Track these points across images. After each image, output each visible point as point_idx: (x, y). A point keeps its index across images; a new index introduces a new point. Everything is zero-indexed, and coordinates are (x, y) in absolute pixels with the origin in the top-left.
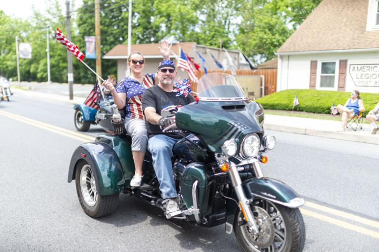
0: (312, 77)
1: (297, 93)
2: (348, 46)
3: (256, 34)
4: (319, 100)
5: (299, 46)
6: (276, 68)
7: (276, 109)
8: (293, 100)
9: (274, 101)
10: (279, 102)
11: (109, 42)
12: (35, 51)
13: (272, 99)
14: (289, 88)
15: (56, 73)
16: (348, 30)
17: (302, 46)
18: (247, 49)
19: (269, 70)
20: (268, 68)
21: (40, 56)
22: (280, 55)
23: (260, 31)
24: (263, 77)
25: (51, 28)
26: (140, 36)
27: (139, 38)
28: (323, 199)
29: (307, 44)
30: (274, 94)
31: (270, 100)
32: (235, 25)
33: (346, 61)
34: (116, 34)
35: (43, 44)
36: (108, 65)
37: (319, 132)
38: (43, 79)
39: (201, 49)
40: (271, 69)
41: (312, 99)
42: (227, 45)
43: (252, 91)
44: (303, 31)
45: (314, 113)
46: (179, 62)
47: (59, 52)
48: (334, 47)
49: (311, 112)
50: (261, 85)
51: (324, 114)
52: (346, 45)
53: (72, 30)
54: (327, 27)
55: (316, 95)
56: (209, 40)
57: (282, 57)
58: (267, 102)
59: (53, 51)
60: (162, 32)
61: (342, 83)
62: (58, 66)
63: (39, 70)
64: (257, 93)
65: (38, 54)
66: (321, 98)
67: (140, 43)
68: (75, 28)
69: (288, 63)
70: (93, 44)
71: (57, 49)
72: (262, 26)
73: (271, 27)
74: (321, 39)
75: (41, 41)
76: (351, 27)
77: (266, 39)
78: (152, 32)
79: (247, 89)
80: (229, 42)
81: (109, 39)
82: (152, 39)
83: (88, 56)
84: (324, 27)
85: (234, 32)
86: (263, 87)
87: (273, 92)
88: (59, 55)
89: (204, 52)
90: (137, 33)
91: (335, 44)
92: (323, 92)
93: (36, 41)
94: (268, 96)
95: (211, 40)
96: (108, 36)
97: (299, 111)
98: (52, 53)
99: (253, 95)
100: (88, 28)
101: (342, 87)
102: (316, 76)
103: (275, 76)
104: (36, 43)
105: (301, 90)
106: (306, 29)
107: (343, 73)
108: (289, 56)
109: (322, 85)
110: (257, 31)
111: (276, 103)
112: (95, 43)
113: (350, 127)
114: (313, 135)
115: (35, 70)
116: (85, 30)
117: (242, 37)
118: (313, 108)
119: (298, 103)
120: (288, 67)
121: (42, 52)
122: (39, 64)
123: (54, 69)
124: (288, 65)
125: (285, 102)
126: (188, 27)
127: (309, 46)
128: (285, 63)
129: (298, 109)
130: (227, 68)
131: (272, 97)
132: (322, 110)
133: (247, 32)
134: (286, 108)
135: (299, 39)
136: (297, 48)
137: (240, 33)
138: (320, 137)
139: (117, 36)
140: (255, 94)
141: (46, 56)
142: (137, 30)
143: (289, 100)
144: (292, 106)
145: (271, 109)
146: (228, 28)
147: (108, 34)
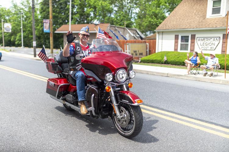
0: (176, 44)
1: (166, 53)
2: (196, 26)
3: (147, 19)
4: (178, 57)
5: (168, 26)
6: (156, 39)
7: (154, 63)
8: (164, 57)
9: (153, 58)
10: (156, 59)
11: (59, 23)
12: (14, 28)
13: (152, 57)
14: (162, 51)
15: (27, 41)
16: (196, 17)
17: (170, 26)
18: (142, 28)
19: (152, 40)
20: (151, 39)
21: (17, 31)
22: (158, 32)
23: (149, 17)
24: (148, 44)
25: (24, 14)
26: (78, 19)
27: (77, 21)
28: (162, 107)
29: (173, 25)
30: (154, 54)
31: (151, 57)
32: (135, 14)
33: (195, 35)
34: (63, 18)
35: (19, 24)
36: (58, 37)
37: (175, 75)
38: (19, 45)
39: (113, 28)
40: (152, 39)
41: (174, 57)
42: (130, 26)
43: (141, 53)
44: (171, 18)
45: (176, 65)
46: (98, 35)
47: (28, 29)
48: (188, 27)
49: (174, 65)
50: (147, 49)
51: (181, 66)
52: (195, 26)
53: (37, 15)
54: (184, 15)
55: (177, 55)
56: (119, 22)
57: (159, 33)
58: (149, 59)
59: (25, 28)
60: (91, 17)
61: (192, 48)
62: (28, 37)
63: (16, 39)
64: (144, 54)
65: (16, 30)
66: (179, 57)
67: (78, 23)
68: (38, 14)
69: (162, 36)
70: (48, 24)
71: (27, 27)
72: (150, 15)
73: (156, 15)
74: (181, 22)
75: (18, 22)
76: (198, 16)
77: (153, 22)
78: (86, 17)
79: (138, 51)
80: (131, 24)
81: (59, 21)
82: (85, 22)
83: (45, 31)
84: (183, 15)
85: (134, 17)
86: (148, 50)
87: (153, 53)
88: (29, 31)
89: (115, 29)
90: (76, 18)
91: (189, 25)
92: (181, 53)
93: (15, 22)
94: (150, 55)
95: (120, 22)
96: (59, 19)
97: (167, 64)
98: (24, 29)
99: (142, 55)
100: (46, 14)
101: (192, 50)
102: (178, 44)
103: (155, 43)
104: (14, 23)
105: (169, 52)
106: (173, 16)
107: (193, 42)
108: (163, 32)
109: (181, 49)
110: (148, 17)
111: (154, 59)
112: (49, 23)
113: (192, 73)
114: (171, 77)
115: (14, 39)
116: (45, 15)
117: (139, 21)
118: (175, 62)
119: (166, 59)
120: (162, 38)
121: (18, 29)
122: (16, 36)
123: (26, 39)
124: (162, 37)
125: (159, 59)
126: (107, 14)
127: (174, 26)
128: (161, 36)
129: (166, 63)
130: (129, 39)
131: (152, 56)
132: (180, 63)
133: (142, 18)
134: (160, 62)
135: (169, 22)
136: (167, 27)
137: (138, 18)
138: (175, 78)
139: (64, 19)
140: (143, 54)
141: (21, 31)
142: (76, 16)
143: (161, 58)
144: (163, 61)
145: (151, 63)
146: (131, 15)
147: (58, 18)
